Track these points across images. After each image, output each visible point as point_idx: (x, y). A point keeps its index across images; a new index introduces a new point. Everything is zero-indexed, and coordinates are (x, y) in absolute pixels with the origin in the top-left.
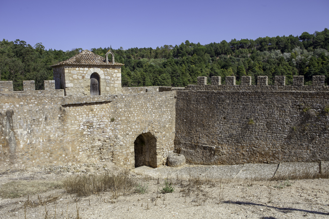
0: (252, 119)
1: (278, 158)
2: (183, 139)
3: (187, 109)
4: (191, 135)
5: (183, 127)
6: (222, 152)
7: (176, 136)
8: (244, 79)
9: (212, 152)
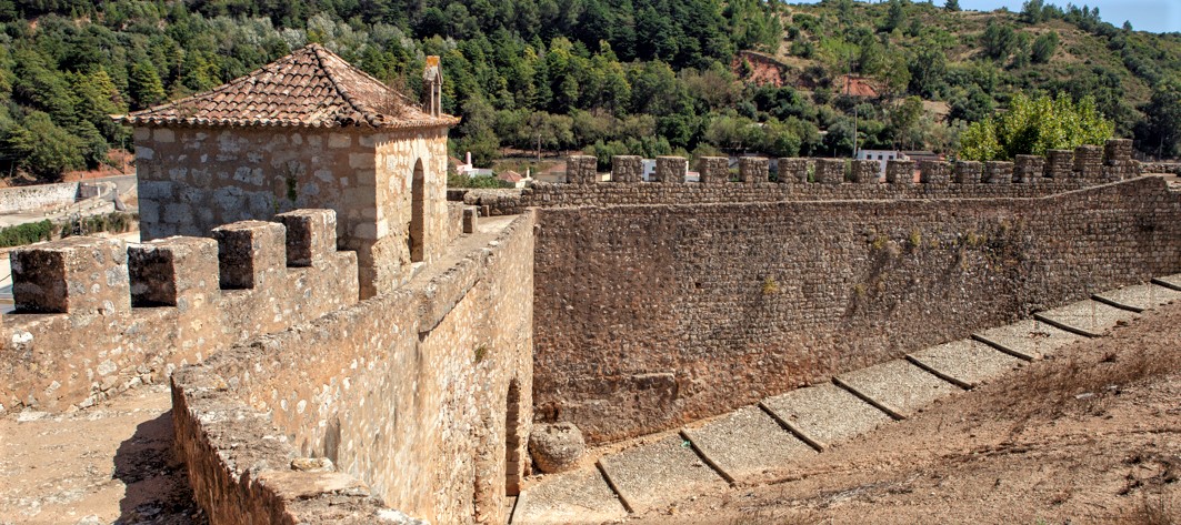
0: (772, 278)
1: (829, 369)
2: (565, 369)
3: (576, 269)
4: (593, 352)
5: (564, 331)
6: (694, 385)
7: (536, 366)
8: (714, 166)
9: (667, 390)
